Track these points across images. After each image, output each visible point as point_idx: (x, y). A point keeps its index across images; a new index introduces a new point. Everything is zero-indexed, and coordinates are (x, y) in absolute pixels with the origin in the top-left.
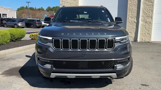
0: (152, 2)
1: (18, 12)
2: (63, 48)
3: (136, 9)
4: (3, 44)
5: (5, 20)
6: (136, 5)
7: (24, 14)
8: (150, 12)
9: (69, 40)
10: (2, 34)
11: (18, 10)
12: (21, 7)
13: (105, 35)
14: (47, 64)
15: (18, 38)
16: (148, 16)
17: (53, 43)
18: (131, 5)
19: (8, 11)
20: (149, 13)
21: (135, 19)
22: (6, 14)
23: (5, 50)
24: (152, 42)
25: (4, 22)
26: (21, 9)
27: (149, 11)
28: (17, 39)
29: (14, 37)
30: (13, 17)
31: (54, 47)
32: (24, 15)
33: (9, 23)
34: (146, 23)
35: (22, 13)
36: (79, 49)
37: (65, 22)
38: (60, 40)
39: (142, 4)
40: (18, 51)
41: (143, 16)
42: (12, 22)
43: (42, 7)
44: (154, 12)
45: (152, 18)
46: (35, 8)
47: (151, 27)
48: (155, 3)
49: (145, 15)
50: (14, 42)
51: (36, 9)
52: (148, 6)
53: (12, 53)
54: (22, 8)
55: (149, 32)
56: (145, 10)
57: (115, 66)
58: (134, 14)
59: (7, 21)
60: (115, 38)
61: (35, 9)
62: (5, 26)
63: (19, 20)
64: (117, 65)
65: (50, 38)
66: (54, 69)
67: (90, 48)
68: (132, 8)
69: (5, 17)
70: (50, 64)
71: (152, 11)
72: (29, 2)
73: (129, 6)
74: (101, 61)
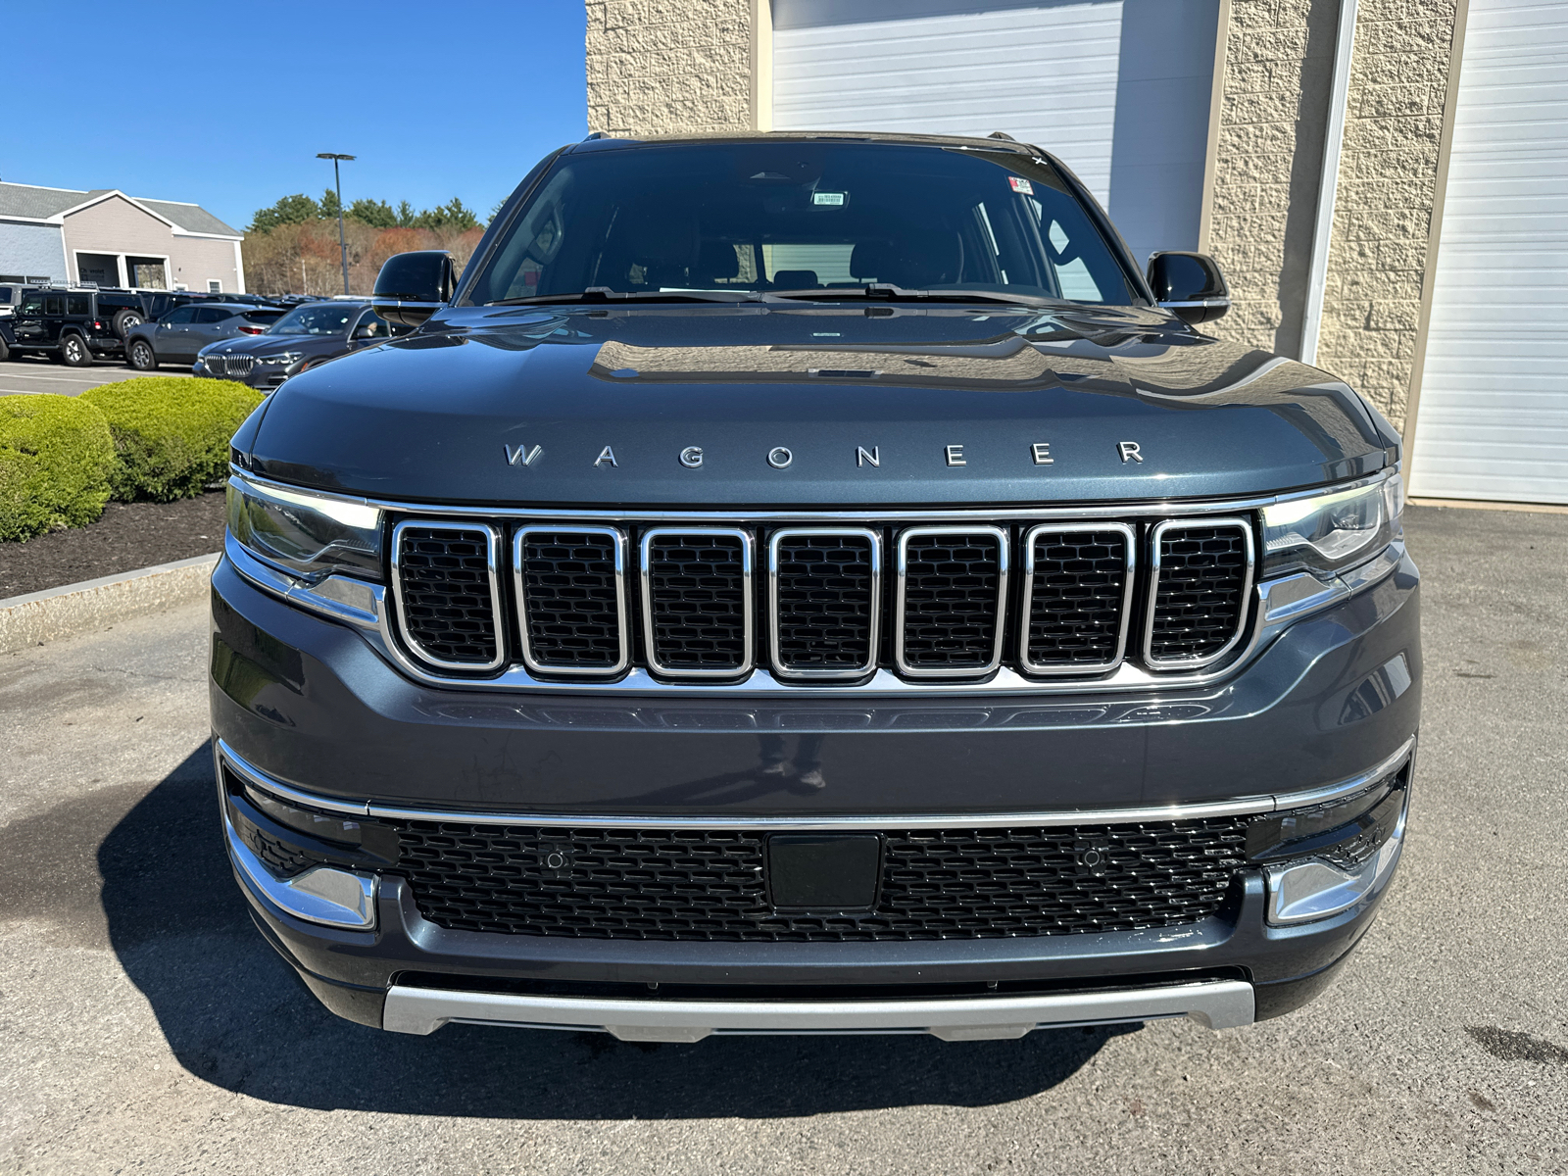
0: (1431, 136)
1: (260, 240)
2: (535, 654)
3: (1285, 202)
4: (35, 533)
5: (140, 311)
6: (1282, 166)
7: (313, 261)
8: (1411, 227)
9: (620, 540)
10: (25, 430)
11: (265, 223)
12: (283, 204)
13: (1133, 468)
14: (321, 865)
15: (193, 471)
16: (1393, 269)
17: (387, 581)
18: (1240, 164)
19: (177, 230)
20: (1402, 241)
21: (1272, 290)
22: (160, 261)
23: (38, 588)
24: (1419, 502)
25: (130, 322)
26: (283, 219)
27: (1404, 216)
28: (183, 481)
29: (152, 461)
30: (214, 285)
31: (413, 644)
32: (314, 270)
33: (171, 335)
34: (1367, 328)
35: (299, 250)
36: (762, 661)
37: (599, 298)
38: (493, 538)
39: (1341, 152)
40: (177, 601)
41: (1341, 268)
42: (193, 321)
43: (457, 204)
44: (1449, 225)
45: (1422, 279)
46: (404, 211)
47: (1408, 368)
48: (1455, 147)
49: (1362, 254)
50: (160, 509)
51: (407, 218)
52: (1389, 172)
53: (111, 618)
54: (294, 210)
55: (1390, 412)
56: (1365, 210)
57: (1254, 897)
58: (1263, 248)
59: (153, 319)
60: (1254, 516)
61: (400, 217)
62: (140, 355)
63: (252, 308)
64: (1275, 880)
65: (360, 516)
66: (422, 934)
67: (910, 658)
68: (1250, 185)
69: (155, 283)
70: (365, 870)
71: (1431, 216)
72: (342, 157)
73: (1214, 168)
74: (1068, 830)
